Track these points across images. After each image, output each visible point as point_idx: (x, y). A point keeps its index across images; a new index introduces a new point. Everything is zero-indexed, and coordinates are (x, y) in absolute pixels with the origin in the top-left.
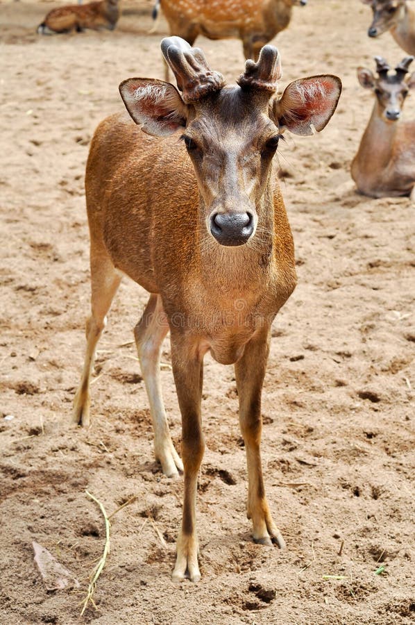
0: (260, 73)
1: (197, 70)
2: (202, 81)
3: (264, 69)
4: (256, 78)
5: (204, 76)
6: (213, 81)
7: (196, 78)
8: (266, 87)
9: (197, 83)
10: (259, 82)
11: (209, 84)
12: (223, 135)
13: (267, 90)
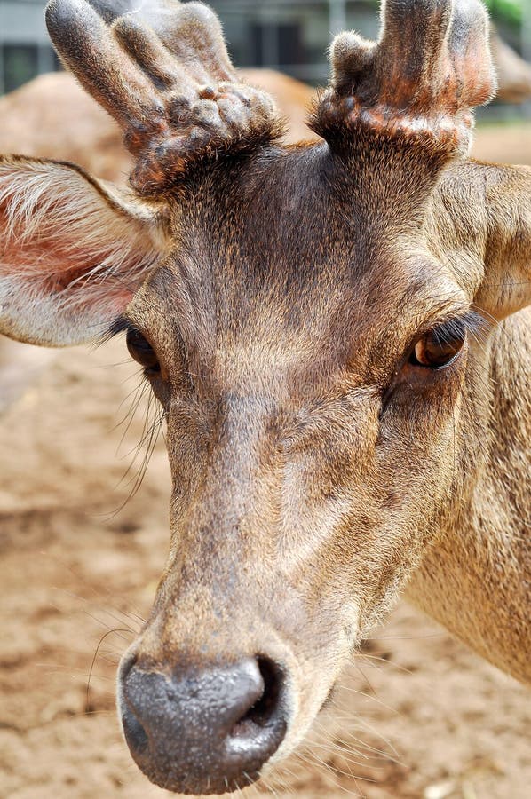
0: (380, 82)
1: (162, 82)
2: (174, 122)
3: (395, 68)
4: (368, 103)
5: (183, 103)
6: (215, 119)
7: (157, 112)
8: (401, 132)
9: (156, 129)
10: (375, 118)
11: (197, 132)
12: (236, 325)
13: (407, 147)
